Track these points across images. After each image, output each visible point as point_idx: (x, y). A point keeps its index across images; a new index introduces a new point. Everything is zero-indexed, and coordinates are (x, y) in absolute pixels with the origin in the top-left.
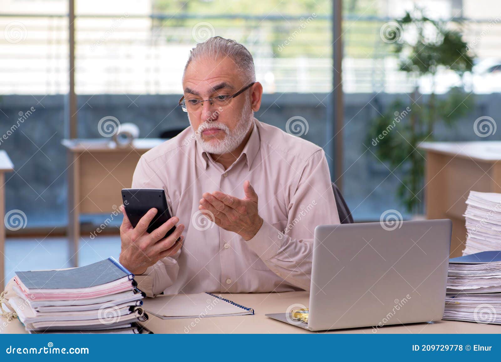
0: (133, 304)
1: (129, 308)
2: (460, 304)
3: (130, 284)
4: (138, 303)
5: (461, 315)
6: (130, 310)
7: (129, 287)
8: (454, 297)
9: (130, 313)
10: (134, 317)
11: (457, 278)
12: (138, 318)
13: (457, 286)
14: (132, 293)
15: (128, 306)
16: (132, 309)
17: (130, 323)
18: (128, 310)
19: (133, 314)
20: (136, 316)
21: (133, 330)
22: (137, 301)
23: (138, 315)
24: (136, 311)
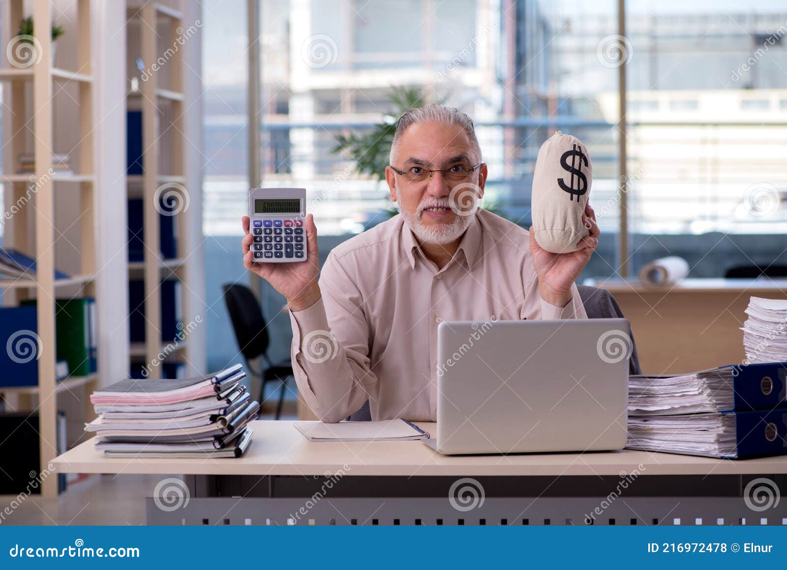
0: (216, 413)
1: (209, 417)
2: (652, 429)
3: (212, 388)
4: (222, 412)
5: (654, 444)
6: (211, 419)
7: (211, 392)
8: (645, 421)
9: (211, 423)
10: (216, 428)
11: (649, 396)
12: (222, 430)
13: (647, 406)
14: (215, 399)
15: (209, 415)
16: (214, 419)
17: (214, 436)
18: (209, 420)
19: (215, 425)
20: (218, 427)
21: (214, 445)
22: (220, 409)
23: (221, 426)
24: (219, 422)
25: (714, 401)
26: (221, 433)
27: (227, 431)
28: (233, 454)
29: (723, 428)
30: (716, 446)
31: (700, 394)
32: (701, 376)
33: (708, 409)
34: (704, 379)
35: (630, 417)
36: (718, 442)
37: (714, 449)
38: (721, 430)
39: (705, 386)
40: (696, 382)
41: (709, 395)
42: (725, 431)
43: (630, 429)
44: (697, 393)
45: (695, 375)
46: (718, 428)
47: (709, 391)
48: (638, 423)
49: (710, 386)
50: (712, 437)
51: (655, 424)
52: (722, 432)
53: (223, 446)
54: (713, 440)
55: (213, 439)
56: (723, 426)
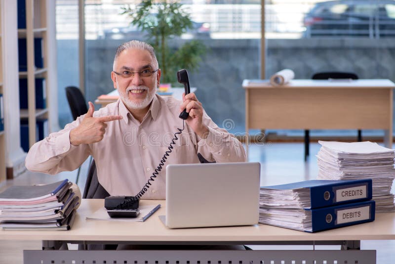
0: (57, 209)
2: (271, 215)
3: (55, 197)
4: (60, 208)
6: (55, 212)
7: (54, 199)
8: (268, 210)
9: (55, 214)
11: (270, 198)
12: (61, 217)
13: (268, 203)
14: (57, 202)
15: (54, 210)
16: (56, 212)
19: (57, 215)
21: (56, 224)
24: (59, 213)
25: (301, 203)
26: (60, 218)
27: (63, 218)
28: (66, 229)
29: (306, 216)
30: (302, 225)
31: (295, 199)
32: (295, 191)
33: (299, 207)
34: (297, 193)
35: (260, 208)
36: (303, 223)
37: (301, 226)
38: (305, 217)
39: (297, 196)
40: (292, 193)
41: (299, 200)
42: (306, 218)
43: (260, 214)
44: (293, 199)
45: (291, 190)
46: (303, 216)
47: (299, 198)
48: (264, 211)
49: (299, 196)
50: (300, 220)
51: (272, 212)
52: (305, 218)
53: (61, 225)
54: (300, 222)
55: (56, 221)
56: (306, 215)
